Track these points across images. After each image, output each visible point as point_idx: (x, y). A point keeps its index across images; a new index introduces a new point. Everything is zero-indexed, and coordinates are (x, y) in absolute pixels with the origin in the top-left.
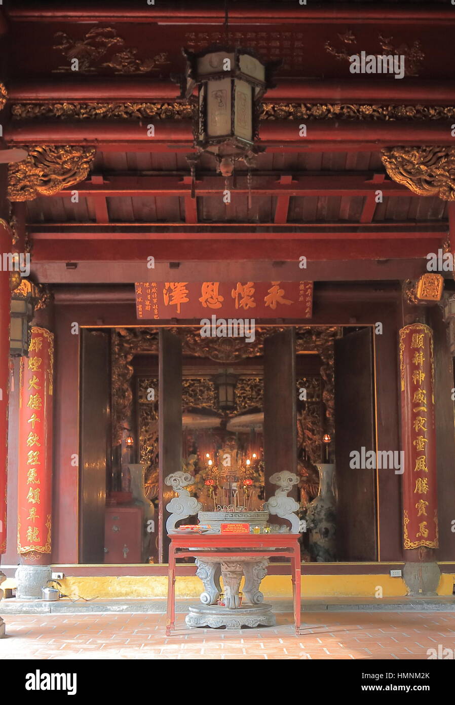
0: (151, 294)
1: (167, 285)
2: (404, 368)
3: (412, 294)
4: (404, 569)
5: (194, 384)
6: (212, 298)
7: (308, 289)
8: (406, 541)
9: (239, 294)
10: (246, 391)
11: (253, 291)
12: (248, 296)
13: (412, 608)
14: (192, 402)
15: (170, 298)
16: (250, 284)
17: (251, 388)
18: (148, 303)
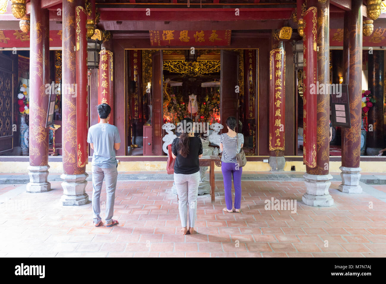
0: (157, 36)
1: (164, 32)
2: (272, 68)
3: (277, 36)
4: (270, 159)
5: (179, 63)
6: (185, 37)
7: (229, 34)
8: (270, 147)
9: (197, 36)
10: (201, 66)
11: (203, 35)
12: (202, 37)
13: (273, 179)
14: (178, 71)
15: (166, 37)
16: (202, 32)
17: (204, 65)
18: (155, 39)
